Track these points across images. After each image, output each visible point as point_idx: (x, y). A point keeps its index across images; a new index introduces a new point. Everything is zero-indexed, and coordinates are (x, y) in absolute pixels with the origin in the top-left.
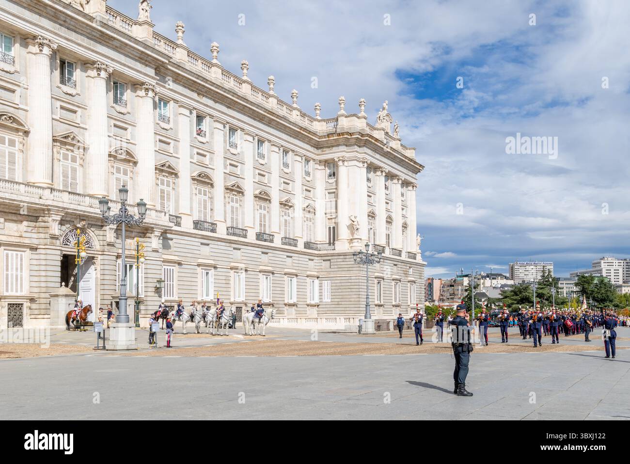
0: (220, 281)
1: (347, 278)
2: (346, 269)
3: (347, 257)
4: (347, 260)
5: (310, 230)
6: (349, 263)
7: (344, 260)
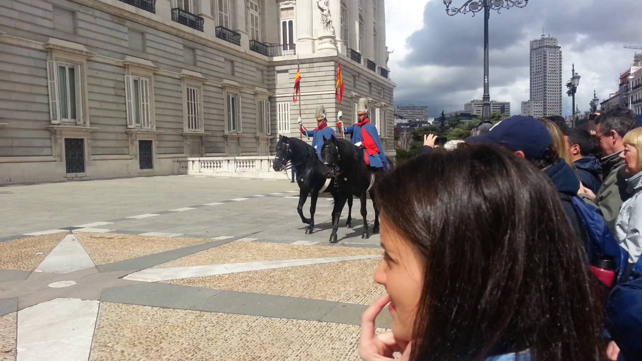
0: (104, 90)
1: (316, 97)
2: (314, 84)
3: (315, 65)
4: (315, 69)
5: (257, 25)
6: (318, 74)
7: (311, 70)
